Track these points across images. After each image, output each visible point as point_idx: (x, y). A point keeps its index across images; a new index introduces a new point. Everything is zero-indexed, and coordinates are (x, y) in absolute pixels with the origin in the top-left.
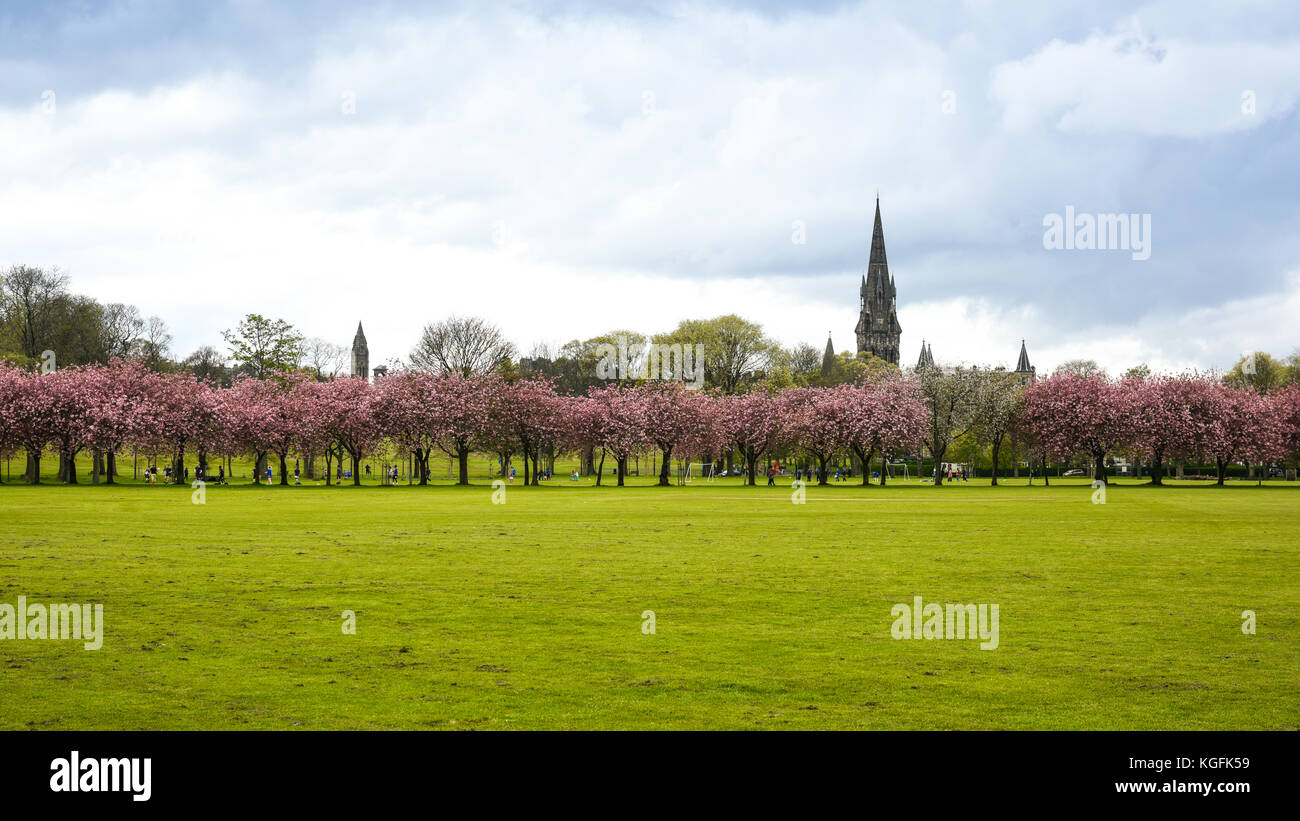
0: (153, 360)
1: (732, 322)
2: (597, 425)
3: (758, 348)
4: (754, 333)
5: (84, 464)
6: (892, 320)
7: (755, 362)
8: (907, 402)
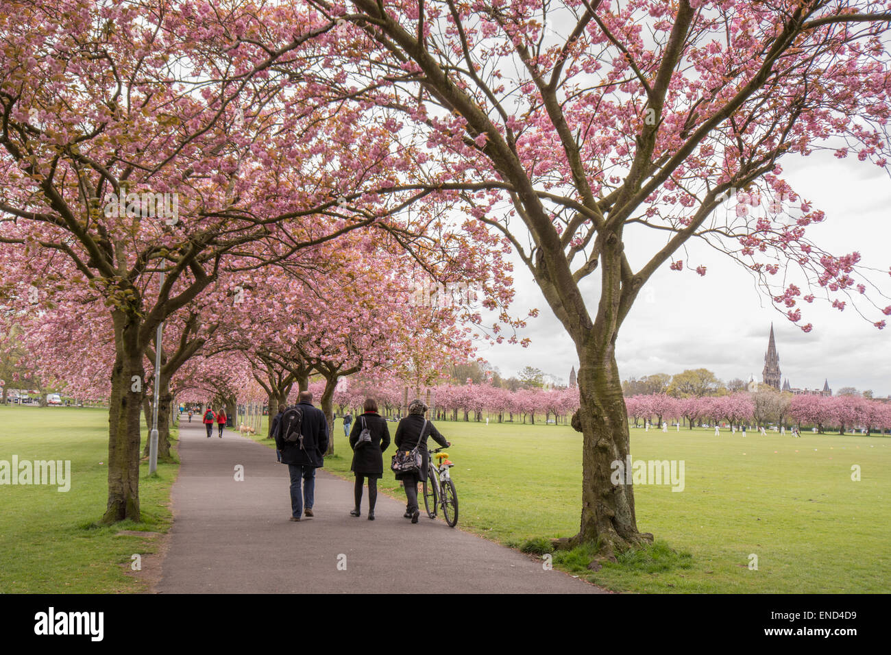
0: (496, 382)
1: (704, 371)
2: (636, 408)
3: (712, 381)
4: (711, 375)
5: (472, 415)
6: (777, 369)
7: (712, 386)
8: (746, 403)
